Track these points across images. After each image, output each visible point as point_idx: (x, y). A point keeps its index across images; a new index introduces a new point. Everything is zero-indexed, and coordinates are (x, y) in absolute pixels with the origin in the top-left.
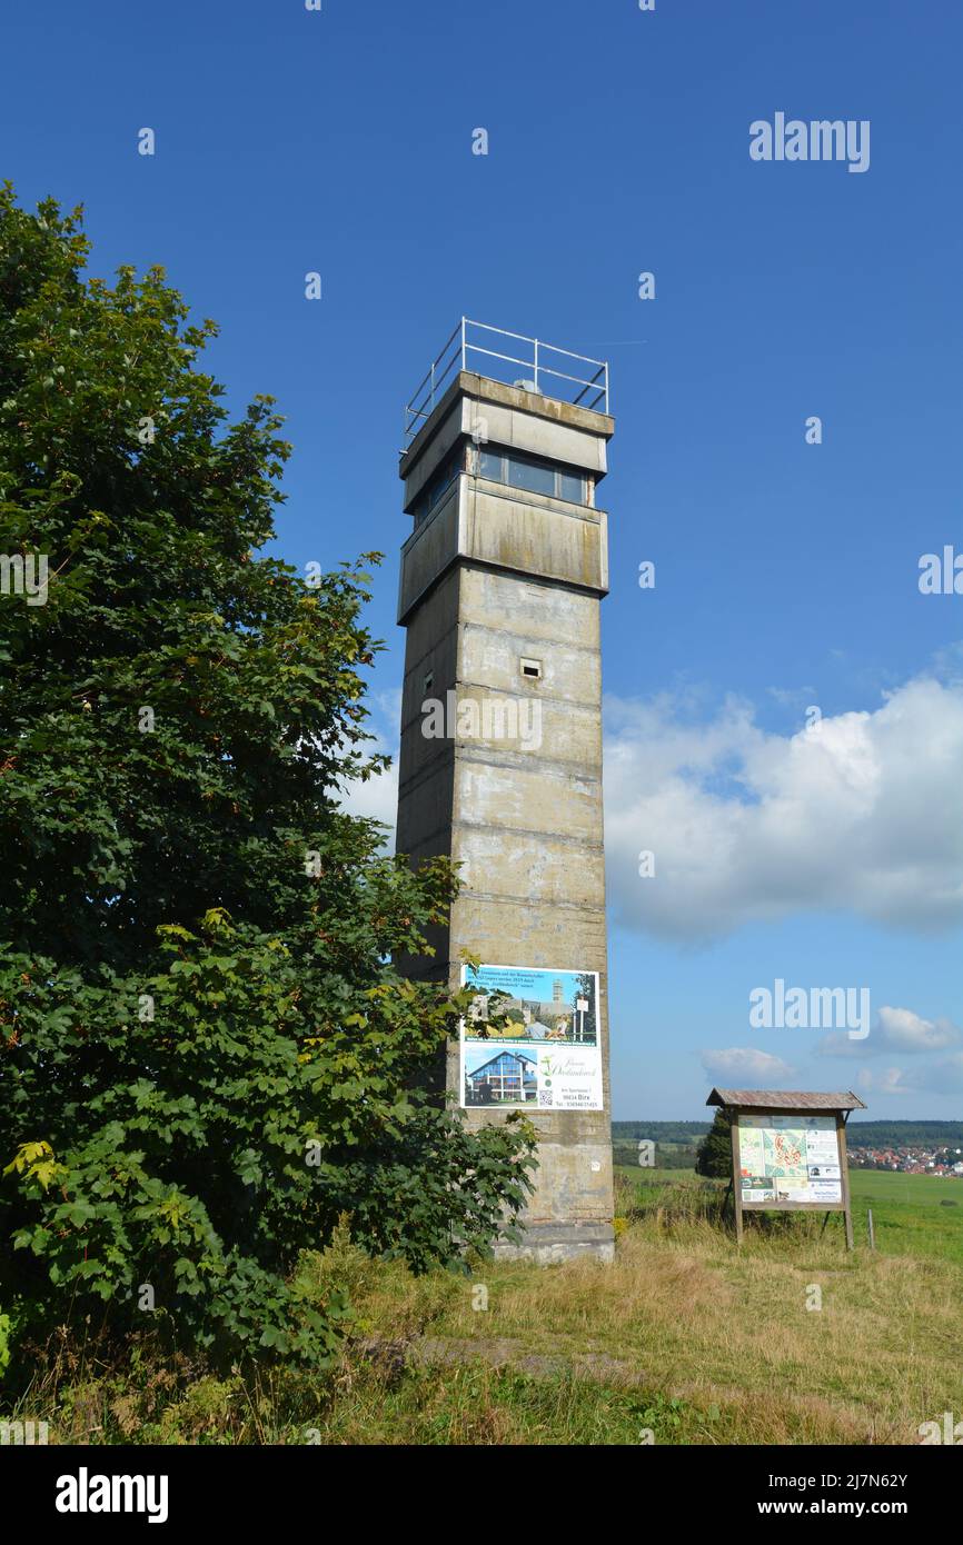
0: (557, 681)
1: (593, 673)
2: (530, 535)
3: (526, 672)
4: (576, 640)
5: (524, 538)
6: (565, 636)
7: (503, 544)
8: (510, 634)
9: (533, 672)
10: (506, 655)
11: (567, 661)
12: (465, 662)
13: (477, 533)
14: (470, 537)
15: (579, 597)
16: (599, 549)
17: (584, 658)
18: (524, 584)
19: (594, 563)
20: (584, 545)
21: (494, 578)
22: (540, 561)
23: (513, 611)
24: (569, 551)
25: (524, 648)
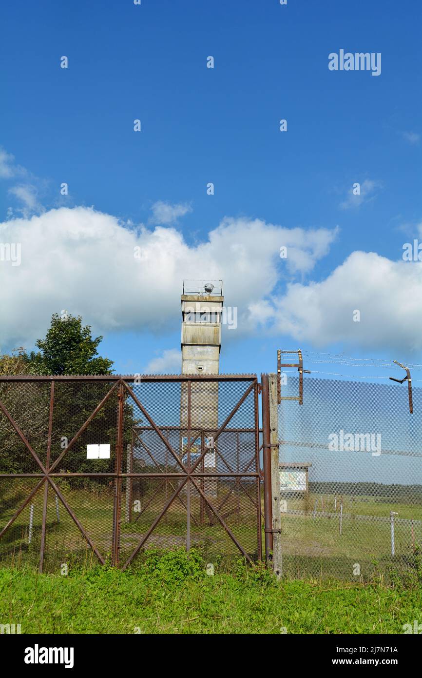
0: (207, 370)
1: (216, 366)
2: (200, 334)
3: (199, 369)
4: (212, 358)
7: (193, 338)
9: (201, 368)
12: (184, 369)
13: (186, 337)
14: (184, 338)
15: (213, 347)
16: (219, 333)
17: (214, 363)
18: (199, 347)
19: (217, 338)
20: (214, 333)
21: (191, 347)
22: (202, 340)
23: (196, 354)
24: (210, 336)
25: (199, 363)
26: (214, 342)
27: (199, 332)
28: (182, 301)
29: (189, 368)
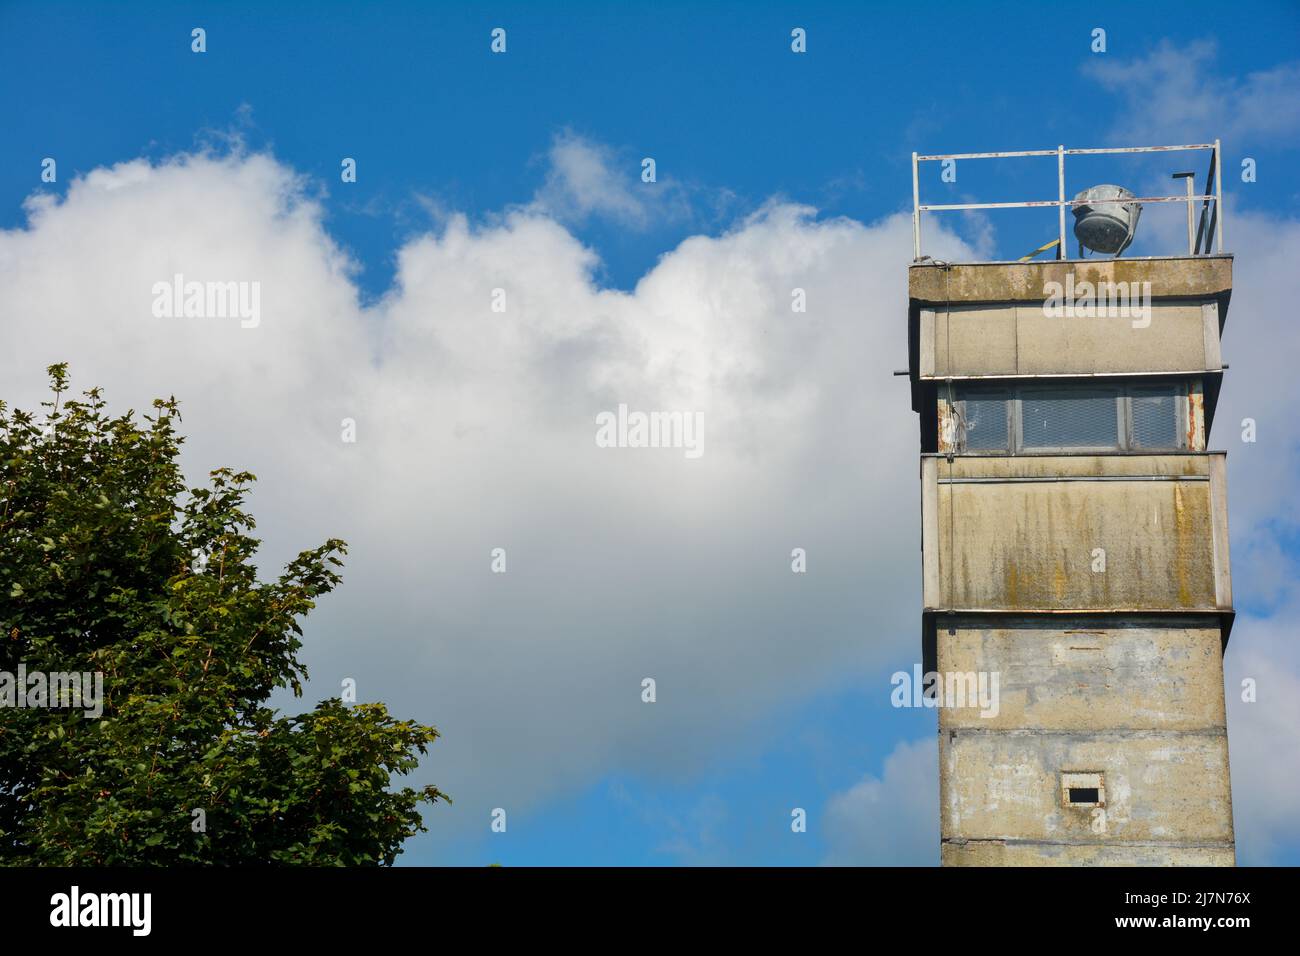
0: (1137, 805)
1: (1211, 777)
2: (1063, 539)
3: (1073, 799)
4: (1177, 717)
5: (1051, 550)
6: (1149, 713)
8: (1037, 732)
9: (1090, 795)
10: (1032, 773)
11: (1154, 762)
12: (954, 801)
13: (958, 562)
14: (946, 573)
15: (1176, 636)
16: (1209, 530)
17: (1192, 749)
18: (1061, 632)
19: (1199, 562)
20: (1176, 531)
21: (1002, 635)
22: (1085, 584)
23: (1042, 689)
24: (1144, 551)
25: (1067, 754)
26: (1176, 593)
27: (1059, 525)
28: (916, 307)
29: (1001, 795)
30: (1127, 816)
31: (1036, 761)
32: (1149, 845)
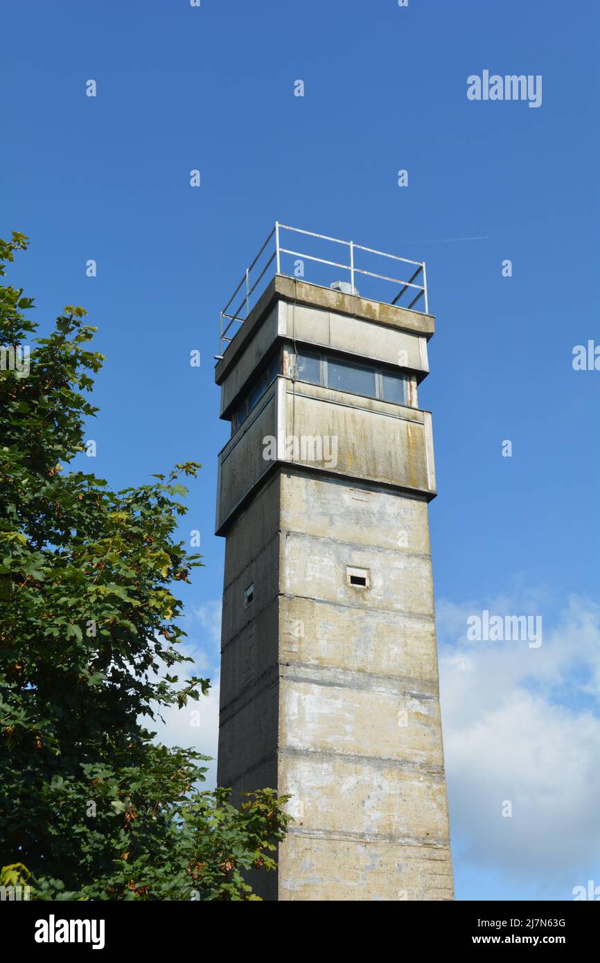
0: (387, 591)
1: (424, 581)
2: (352, 437)
3: (352, 582)
4: (406, 546)
5: (346, 442)
6: (393, 541)
8: (334, 541)
9: (360, 581)
10: (331, 564)
11: (396, 569)
12: (287, 572)
16: (425, 450)
17: (414, 564)
18: (347, 489)
19: (420, 465)
20: (408, 447)
21: (316, 484)
22: (363, 464)
23: (338, 518)
24: (393, 454)
25: (350, 556)
26: (408, 478)
27: (350, 430)
29: (314, 573)
30: (381, 595)
31: (333, 557)
32: (392, 613)
